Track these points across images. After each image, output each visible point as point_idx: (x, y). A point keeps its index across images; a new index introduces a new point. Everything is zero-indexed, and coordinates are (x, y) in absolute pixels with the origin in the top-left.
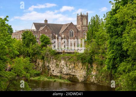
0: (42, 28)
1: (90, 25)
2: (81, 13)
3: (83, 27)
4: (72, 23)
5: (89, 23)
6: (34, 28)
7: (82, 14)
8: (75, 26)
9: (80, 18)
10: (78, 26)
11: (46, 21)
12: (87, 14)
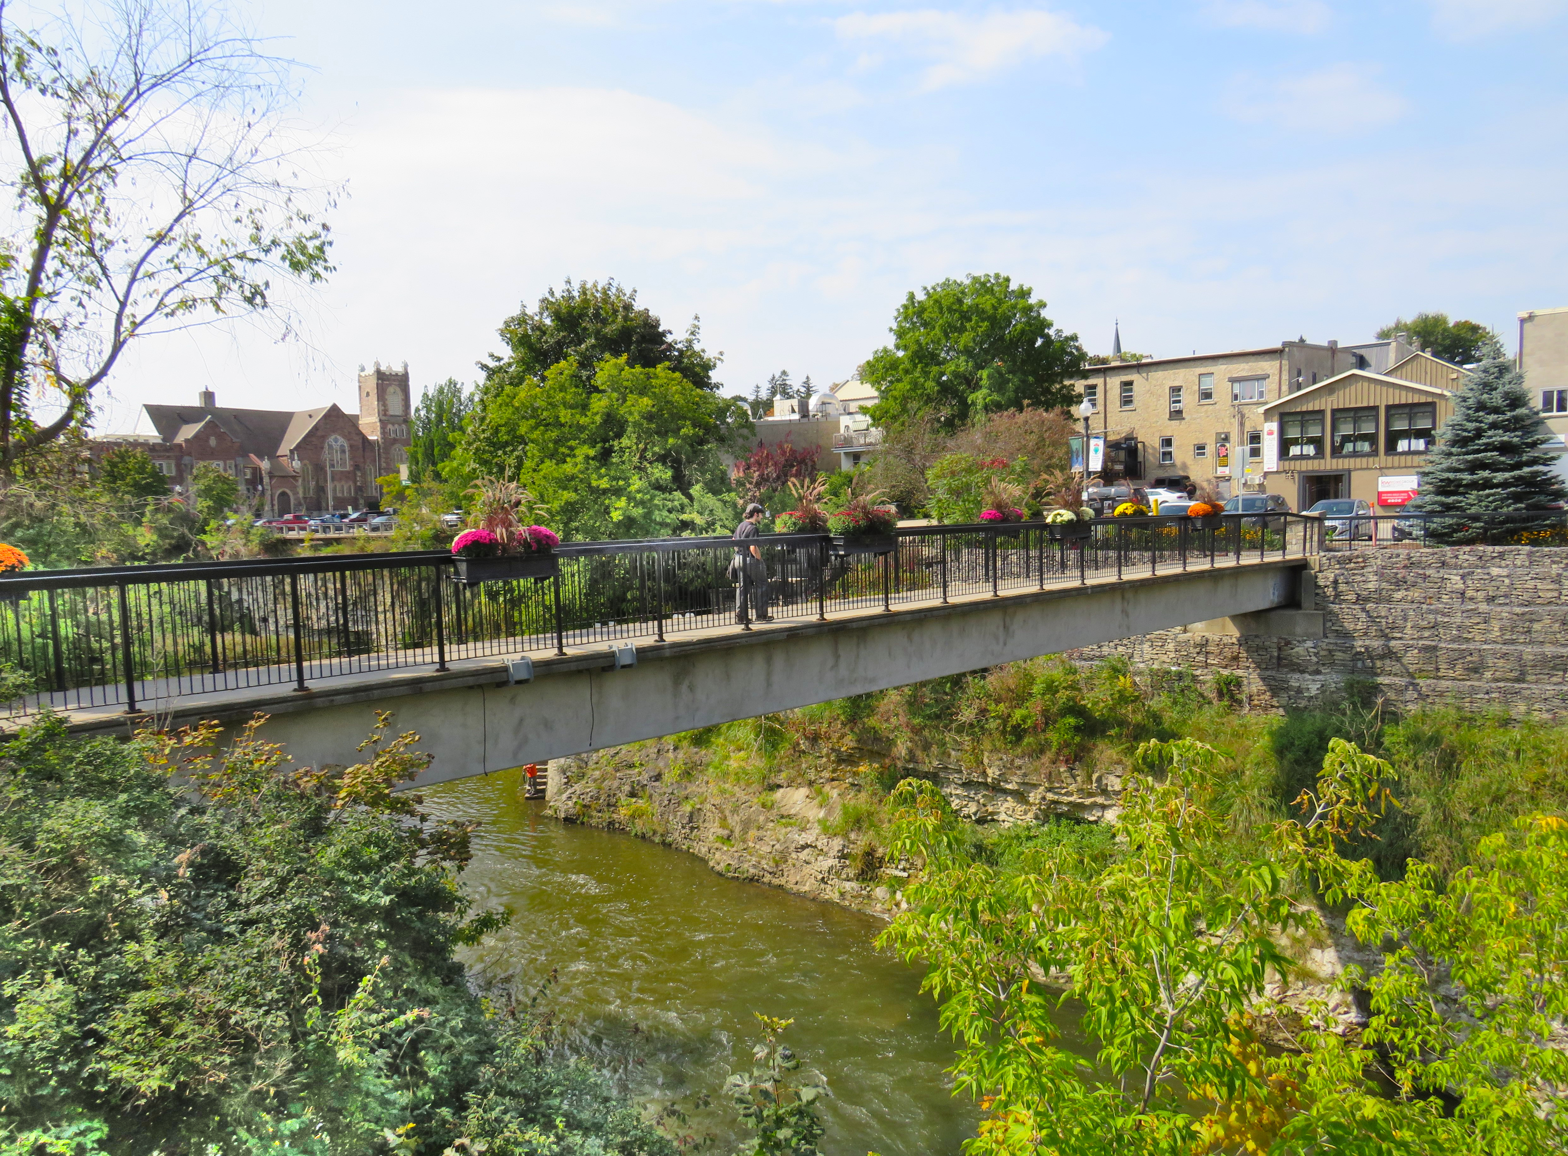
0: (188, 432)
1: (419, 418)
2: (377, 364)
3: (390, 426)
4: (335, 409)
5: (417, 410)
6: (148, 431)
7: (383, 368)
8: (352, 421)
9: (372, 383)
10: (362, 422)
11: (209, 396)
12: (406, 367)
